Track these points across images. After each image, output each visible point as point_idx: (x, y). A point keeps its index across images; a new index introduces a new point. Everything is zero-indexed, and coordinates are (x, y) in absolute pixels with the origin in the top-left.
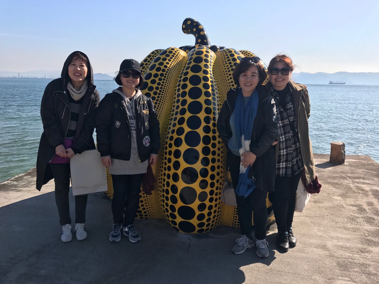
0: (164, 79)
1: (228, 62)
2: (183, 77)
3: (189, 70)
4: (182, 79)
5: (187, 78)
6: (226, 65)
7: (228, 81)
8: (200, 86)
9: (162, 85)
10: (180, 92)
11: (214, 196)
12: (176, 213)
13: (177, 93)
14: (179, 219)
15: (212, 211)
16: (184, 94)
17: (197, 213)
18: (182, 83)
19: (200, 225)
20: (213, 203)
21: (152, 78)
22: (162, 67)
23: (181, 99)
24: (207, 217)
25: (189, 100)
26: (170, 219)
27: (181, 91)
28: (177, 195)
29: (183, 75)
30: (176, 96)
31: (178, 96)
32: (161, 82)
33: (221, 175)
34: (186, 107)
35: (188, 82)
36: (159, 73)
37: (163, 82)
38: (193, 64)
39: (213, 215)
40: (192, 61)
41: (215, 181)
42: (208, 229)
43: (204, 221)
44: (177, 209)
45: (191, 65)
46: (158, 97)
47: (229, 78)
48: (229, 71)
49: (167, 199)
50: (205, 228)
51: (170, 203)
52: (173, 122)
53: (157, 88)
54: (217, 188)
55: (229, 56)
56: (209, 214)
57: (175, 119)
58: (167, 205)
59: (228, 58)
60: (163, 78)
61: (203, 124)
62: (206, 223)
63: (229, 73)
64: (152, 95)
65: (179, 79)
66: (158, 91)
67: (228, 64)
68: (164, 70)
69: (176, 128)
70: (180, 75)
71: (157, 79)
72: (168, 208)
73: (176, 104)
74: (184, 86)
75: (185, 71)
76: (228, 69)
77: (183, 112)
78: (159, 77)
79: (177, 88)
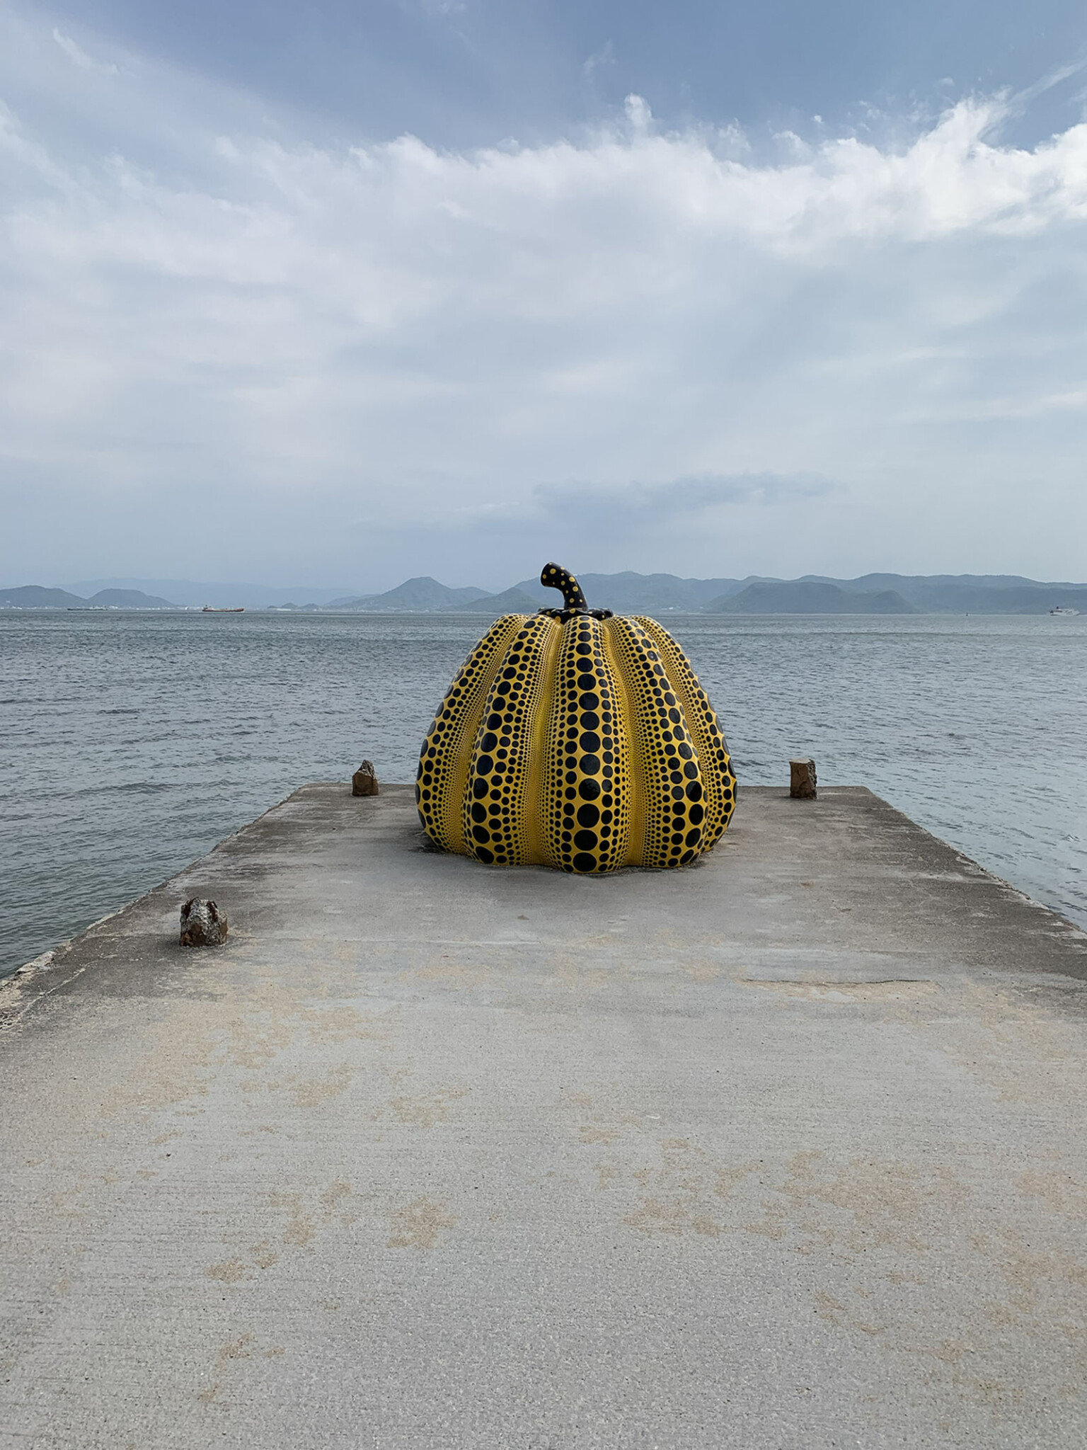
0: (538, 664)
1: (624, 638)
2: (567, 661)
3: (574, 651)
4: (565, 663)
5: (573, 662)
6: (621, 642)
7: (626, 665)
8: (593, 673)
9: (536, 672)
10: (566, 682)
11: (619, 817)
12: (572, 843)
13: (561, 683)
14: (575, 851)
15: (618, 838)
16: (571, 684)
17: (600, 839)
18: (567, 669)
19: (604, 857)
20: (619, 827)
21: (521, 662)
22: (534, 647)
23: (568, 690)
24: (611, 846)
25: (581, 692)
26: (562, 853)
27: (567, 679)
28: (574, 817)
29: (566, 657)
30: (559, 686)
31: (563, 686)
32: (534, 667)
33: (627, 789)
34: (577, 701)
35: (575, 668)
36: (530, 655)
37: (537, 668)
38: (578, 642)
39: (618, 844)
40: (576, 637)
41: (620, 797)
42: (612, 865)
43: (608, 852)
44: (573, 836)
45: (576, 644)
46: (532, 688)
47: (627, 660)
48: (627, 651)
49: (558, 824)
50: (608, 863)
51: (562, 829)
52: (559, 722)
53: (529, 676)
54: (623, 807)
55: (624, 629)
56: (614, 842)
57: (562, 717)
58: (558, 833)
59: (623, 631)
60: (536, 661)
61: (602, 723)
62: (611, 856)
63: (626, 654)
64: (524, 686)
65: (561, 664)
66: (531, 680)
67: (624, 641)
68: (536, 651)
69: (565, 730)
70: (561, 658)
71: (528, 664)
72: (560, 838)
73: (561, 698)
74: (571, 673)
75: (568, 652)
76: (625, 647)
77: (573, 707)
78: (531, 660)
79: (560, 676)
